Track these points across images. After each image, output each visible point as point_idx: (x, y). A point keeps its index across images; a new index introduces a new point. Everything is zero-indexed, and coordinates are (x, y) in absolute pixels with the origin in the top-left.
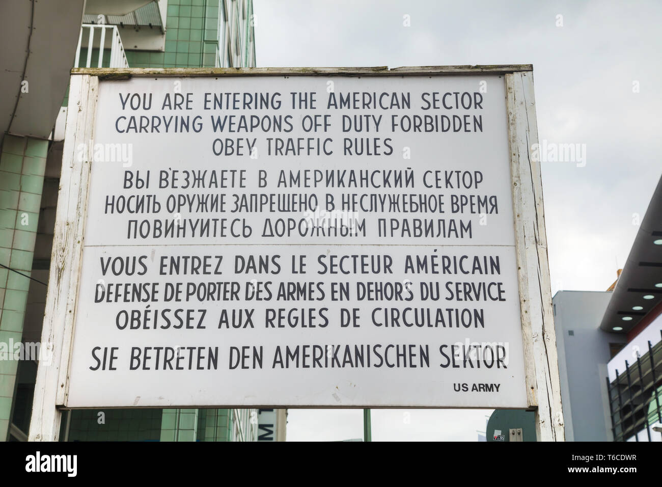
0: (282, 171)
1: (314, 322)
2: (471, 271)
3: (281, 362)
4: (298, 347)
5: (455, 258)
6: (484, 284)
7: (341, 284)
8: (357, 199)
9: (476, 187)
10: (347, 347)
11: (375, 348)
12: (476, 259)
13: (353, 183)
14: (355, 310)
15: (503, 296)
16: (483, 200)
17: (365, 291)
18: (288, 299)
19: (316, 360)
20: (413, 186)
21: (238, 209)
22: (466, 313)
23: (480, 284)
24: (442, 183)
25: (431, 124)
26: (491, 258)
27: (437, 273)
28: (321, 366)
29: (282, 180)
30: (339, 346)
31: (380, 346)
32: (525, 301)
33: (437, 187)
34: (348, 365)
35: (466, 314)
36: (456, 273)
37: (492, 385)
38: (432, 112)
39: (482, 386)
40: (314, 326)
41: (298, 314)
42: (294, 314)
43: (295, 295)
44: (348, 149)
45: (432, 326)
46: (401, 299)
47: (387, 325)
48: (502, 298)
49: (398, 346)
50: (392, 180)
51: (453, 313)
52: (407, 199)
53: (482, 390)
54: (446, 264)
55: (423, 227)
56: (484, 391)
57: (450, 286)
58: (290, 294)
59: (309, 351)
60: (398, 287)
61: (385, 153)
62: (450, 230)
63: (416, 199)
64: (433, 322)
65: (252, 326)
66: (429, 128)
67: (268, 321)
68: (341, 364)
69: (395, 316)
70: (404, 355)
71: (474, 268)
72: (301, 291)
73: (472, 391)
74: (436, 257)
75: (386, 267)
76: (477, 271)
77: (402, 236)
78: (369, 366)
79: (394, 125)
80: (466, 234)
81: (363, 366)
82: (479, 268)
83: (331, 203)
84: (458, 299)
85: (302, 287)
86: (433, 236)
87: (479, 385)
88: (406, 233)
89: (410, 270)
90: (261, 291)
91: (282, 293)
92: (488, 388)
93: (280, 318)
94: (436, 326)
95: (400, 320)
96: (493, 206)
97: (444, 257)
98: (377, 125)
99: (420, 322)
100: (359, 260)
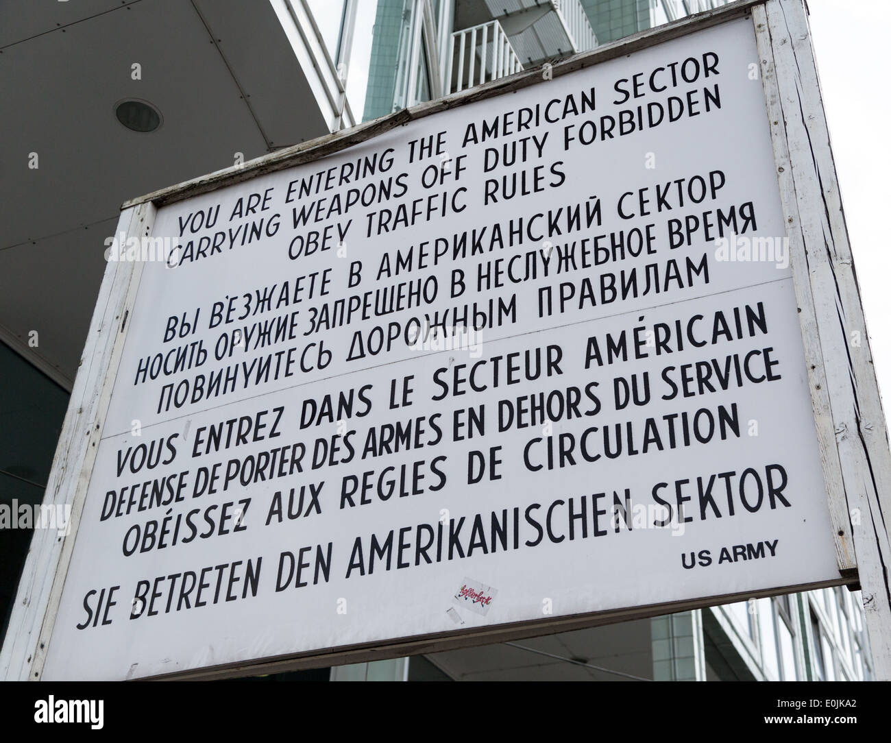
0: (386, 255)
1: (421, 484)
2: (709, 339)
3: (361, 565)
4: (392, 533)
5: (678, 323)
6: (736, 357)
7: (471, 411)
8: (503, 267)
9: (714, 197)
10: (478, 518)
11: (528, 511)
12: (719, 316)
13: (497, 244)
14: (493, 450)
15: (775, 370)
16: (726, 214)
17: (512, 414)
18: (381, 454)
19: (421, 551)
20: (599, 223)
21: (315, 327)
22: (704, 416)
23: (729, 358)
24: (651, 206)
25: (630, 121)
26: (748, 308)
27: (646, 355)
28: (429, 561)
29: (385, 267)
30: (463, 519)
31: (537, 506)
32: (813, 367)
33: (643, 214)
34: (478, 551)
35: (704, 418)
36: (680, 348)
37: (760, 545)
38: (632, 104)
39: (739, 550)
40: (422, 492)
41: (395, 475)
42: (389, 477)
43: (392, 445)
44: (492, 195)
45: (636, 452)
46: (578, 415)
47: (551, 467)
48: (774, 374)
49: (571, 501)
50: (562, 223)
51: (678, 423)
52: (590, 247)
53: (740, 557)
54: (662, 338)
55: (618, 285)
56: (745, 559)
57: (669, 374)
58: (385, 444)
59: (410, 538)
60: (573, 394)
61: (552, 185)
62: (668, 278)
63: (605, 243)
64: (638, 444)
65: (319, 511)
66: (627, 127)
67: (346, 497)
68: (466, 551)
69: (567, 447)
70: (583, 516)
71: (716, 333)
72: (401, 434)
73: (720, 562)
74: (643, 328)
75: (550, 364)
76: (722, 338)
77: (581, 307)
78: (516, 546)
79: (567, 140)
80: (698, 279)
81: (505, 548)
82: (726, 331)
83: (461, 283)
84: (687, 394)
85: (404, 428)
86: (636, 295)
87: (735, 548)
88: (587, 301)
89: (594, 362)
90: (338, 449)
91: (370, 445)
92: (752, 551)
93: (365, 487)
94: (645, 450)
95: (577, 454)
96: (747, 220)
97: (656, 327)
98: (540, 147)
99: (613, 450)
100: (503, 365)
